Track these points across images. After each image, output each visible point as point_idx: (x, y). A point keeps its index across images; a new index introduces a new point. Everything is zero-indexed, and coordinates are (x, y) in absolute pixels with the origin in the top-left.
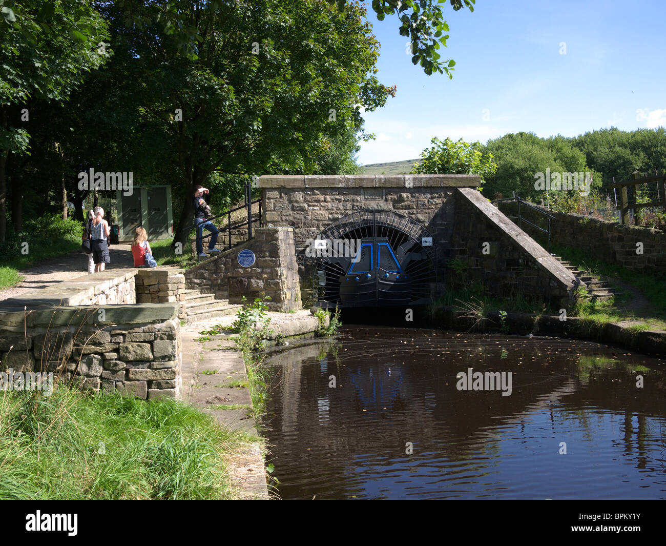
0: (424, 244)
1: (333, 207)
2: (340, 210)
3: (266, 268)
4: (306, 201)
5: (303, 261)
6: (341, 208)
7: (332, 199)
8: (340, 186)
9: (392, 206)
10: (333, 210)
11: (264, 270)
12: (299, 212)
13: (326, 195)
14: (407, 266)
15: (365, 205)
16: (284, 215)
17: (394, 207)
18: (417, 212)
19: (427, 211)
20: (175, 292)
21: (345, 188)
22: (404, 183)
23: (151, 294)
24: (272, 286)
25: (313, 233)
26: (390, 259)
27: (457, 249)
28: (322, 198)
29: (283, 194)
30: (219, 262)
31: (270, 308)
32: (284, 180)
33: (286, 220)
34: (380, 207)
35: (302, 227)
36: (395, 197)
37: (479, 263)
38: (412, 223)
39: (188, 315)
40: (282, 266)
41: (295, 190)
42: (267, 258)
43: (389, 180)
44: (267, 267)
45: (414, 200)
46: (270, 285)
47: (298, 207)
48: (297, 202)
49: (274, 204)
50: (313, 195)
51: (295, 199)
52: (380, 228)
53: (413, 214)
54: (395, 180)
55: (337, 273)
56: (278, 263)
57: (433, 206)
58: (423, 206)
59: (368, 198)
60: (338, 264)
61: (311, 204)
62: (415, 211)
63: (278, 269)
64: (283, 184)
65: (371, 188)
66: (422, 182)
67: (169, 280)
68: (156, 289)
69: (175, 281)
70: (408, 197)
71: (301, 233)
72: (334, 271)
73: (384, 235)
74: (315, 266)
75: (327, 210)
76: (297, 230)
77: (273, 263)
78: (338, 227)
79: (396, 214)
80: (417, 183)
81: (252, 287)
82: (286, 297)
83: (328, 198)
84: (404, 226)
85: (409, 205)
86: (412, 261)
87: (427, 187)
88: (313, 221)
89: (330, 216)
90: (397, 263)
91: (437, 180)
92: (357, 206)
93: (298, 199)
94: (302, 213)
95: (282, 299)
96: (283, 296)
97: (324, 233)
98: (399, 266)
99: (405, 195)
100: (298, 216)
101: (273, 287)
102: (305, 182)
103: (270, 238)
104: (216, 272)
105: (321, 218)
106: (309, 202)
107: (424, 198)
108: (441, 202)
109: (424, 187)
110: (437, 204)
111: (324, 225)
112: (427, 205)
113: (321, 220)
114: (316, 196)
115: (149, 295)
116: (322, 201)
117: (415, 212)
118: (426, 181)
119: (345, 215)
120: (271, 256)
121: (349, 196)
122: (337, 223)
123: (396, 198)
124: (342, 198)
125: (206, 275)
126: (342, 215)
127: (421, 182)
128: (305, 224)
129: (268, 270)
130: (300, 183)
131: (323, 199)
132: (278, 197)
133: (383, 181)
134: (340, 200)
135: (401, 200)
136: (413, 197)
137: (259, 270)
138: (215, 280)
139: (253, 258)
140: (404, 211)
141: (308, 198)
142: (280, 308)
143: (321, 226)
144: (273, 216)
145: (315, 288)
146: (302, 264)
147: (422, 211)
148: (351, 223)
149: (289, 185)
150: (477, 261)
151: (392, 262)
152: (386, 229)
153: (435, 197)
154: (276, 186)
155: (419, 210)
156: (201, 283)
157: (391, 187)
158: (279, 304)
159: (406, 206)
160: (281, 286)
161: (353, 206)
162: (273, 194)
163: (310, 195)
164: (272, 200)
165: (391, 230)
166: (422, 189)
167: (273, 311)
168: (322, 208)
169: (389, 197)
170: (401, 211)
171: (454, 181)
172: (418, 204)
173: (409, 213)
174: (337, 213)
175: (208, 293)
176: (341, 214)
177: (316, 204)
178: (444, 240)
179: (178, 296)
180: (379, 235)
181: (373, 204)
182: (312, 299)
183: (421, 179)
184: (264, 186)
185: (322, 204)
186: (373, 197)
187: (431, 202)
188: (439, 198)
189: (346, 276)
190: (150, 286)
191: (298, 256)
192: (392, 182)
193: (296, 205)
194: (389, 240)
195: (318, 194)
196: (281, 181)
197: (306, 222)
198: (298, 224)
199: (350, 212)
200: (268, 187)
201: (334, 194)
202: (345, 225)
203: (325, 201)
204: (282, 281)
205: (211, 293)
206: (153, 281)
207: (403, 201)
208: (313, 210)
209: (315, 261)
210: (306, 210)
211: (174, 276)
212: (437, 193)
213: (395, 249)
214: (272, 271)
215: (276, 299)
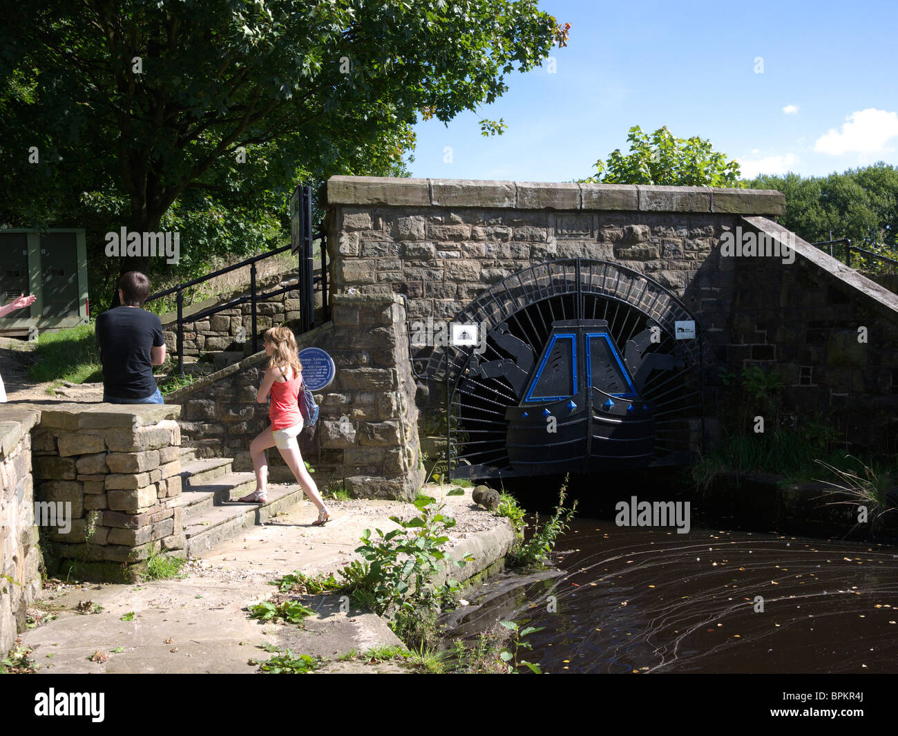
0: (679, 336)
1: (490, 251)
2: (504, 258)
3: (362, 393)
4: (431, 237)
5: (426, 373)
6: (508, 253)
7: (489, 235)
8: (506, 204)
9: (612, 253)
10: (490, 258)
11: (358, 398)
12: (417, 263)
13: (476, 224)
14: (647, 381)
15: (559, 249)
16: (383, 269)
17: (616, 253)
18: (663, 266)
19: (681, 264)
20: (156, 476)
21: (516, 210)
22: (638, 202)
23: (82, 483)
24: (378, 436)
25: (447, 308)
26: (611, 367)
27: (745, 345)
28: (466, 230)
29: (380, 219)
30: (243, 377)
31: (373, 489)
32: (383, 188)
33: (388, 280)
34: (590, 253)
35: (422, 296)
36: (618, 232)
37: (810, 377)
38: (651, 290)
39: (188, 537)
40: (401, 386)
41: (407, 211)
42: (363, 369)
43: (607, 195)
44: (362, 391)
45: (656, 240)
46: (373, 436)
47: (414, 250)
48: (412, 238)
49: (361, 241)
50: (446, 223)
51: (408, 233)
52: (590, 298)
53: (654, 269)
54: (620, 196)
55: (501, 399)
56: (392, 381)
57: (693, 255)
58: (674, 253)
59: (563, 234)
60: (502, 379)
61: (442, 243)
62: (658, 264)
63: (392, 395)
64: (381, 197)
65: (570, 211)
66: (674, 202)
67: (138, 442)
68: (99, 468)
69: (156, 442)
70: (644, 234)
71: (420, 309)
72: (493, 396)
73: (599, 316)
74: (452, 384)
75: (478, 258)
76: (413, 303)
77: (379, 380)
78: (501, 297)
79: (621, 270)
80: (663, 204)
81: (328, 439)
82: (409, 461)
83: (480, 230)
84: (636, 295)
85: (647, 252)
86: (654, 372)
87: (684, 213)
88: (447, 283)
89: (484, 272)
90: (626, 376)
91: (702, 199)
92: (541, 250)
93: (415, 233)
94: (424, 263)
95: (402, 468)
96: (403, 460)
97: (473, 308)
98: (630, 383)
99: (638, 229)
100: (414, 271)
101: (381, 439)
102: (430, 192)
103: (372, 321)
104: (235, 405)
105: (464, 275)
106: (439, 238)
107: (676, 236)
108: (709, 246)
109: (676, 213)
110: (701, 250)
111: (470, 291)
112: (682, 251)
113: (465, 281)
114: (455, 227)
115: (76, 485)
116: (467, 239)
117: (659, 266)
118: (682, 199)
119: (516, 270)
120: (372, 364)
121: (525, 228)
122: (501, 288)
123: (622, 236)
124: (510, 231)
125: (211, 411)
126: (510, 270)
127: (671, 203)
128: (429, 288)
129: (366, 398)
130: (421, 195)
131: (468, 234)
132: (370, 226)
133: (595, 196)
134: (504, 237)
135: (631, 238)
136: (654, 233)
137: (344, 399)
138: (233, 423)
139: (329, 367)
140: (637, 262)
141: (437, 230)
142: (398, 490)
143: (464, 295)
144: (359, 270)
145: (453, 435)
146: (424, 381)
147: (672, 264)
148: (529, 288)
149: (396, 200)
150: (806, 372)
151: (616, 375)
152: (602, 301)
153: (697, 236)
154: (366, 201)
155: (666, 263)
156: (198, 432)
157: (613, 211)
158: (394, 482)
159: (641, 251)
160: (398, 435)
161: (533, 250)
162: (360, 219)
163: (441, 223)
164: (356, 233)
165: (614, 303)
166: (673, 217)
167: (379, 497)
168: (466, 254)
169: (607, 233)
170: (630, 263)
171: (736, 201)
172: (664, 248)
173: (647, 267)
174: (499, 266)
175: (215, 456)
176: (508, 267)
177: (454, 244)
178: (715, 327)
179: (162, 485)
180: (589, 316)
181: (574, 248)
182: (447, 458)
183: (672, 194)
184: (339, 201)
185: (466, 245)
186: (574, 232)
187: (689, 245)
188: (705, 236)
189: (519, 406)
190: (78, 457)
191: (414, 362)
192: (614, 199)
193: (411, 245)
194: (610, 326)
195: (458, 223)
196: (376, 190)
197: (433, 284)
198: (414, 289)
199: (526, 265)
200: (349, 202)
201: (493, 221)
202: (517, 292)
203: (474, 238)
204: (401, 424)
205: (223, 456)
206: (88, 445)
207: (636, 241)
208: (448, 257)
209: (452, 374)
210: (432, 257)
211: (151, 428)
212: (701, 227)
213: (621, 345)
214: (376, 399)
215: (387, 468)
